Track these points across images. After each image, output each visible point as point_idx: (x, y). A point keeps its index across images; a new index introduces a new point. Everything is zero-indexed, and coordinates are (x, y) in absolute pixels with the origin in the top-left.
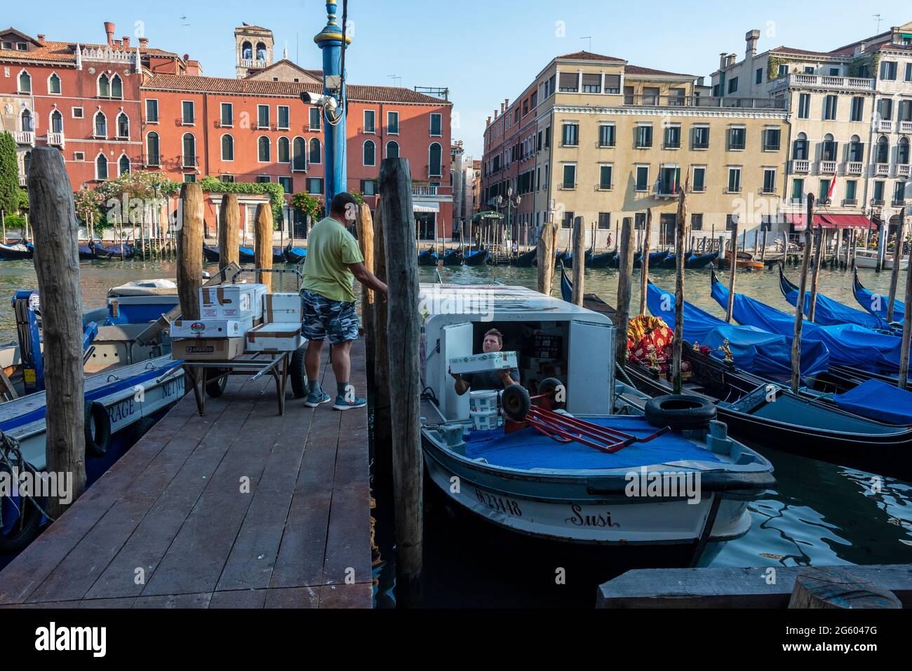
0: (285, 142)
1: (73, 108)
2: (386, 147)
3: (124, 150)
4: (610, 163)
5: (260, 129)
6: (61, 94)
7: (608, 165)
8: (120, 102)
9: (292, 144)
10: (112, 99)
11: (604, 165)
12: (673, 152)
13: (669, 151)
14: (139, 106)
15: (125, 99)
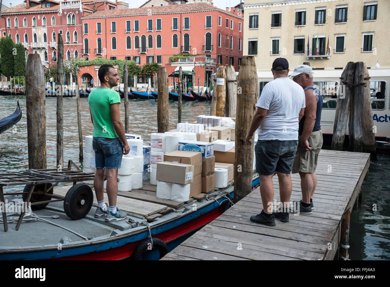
0: (137, 39)
1: (59, 30)
2: (183, 37)
3: (76, 48)
4: (277, 37)
5: (127, 33)
6: (55, 25)
7: (277, 39)
8: (75, 26)
9: (140, 39)
10: (72, 25)
11: (274, 39)
12: (321, 26)
13: (318, 27)
14: (82, 27)
15: (76, 24)
